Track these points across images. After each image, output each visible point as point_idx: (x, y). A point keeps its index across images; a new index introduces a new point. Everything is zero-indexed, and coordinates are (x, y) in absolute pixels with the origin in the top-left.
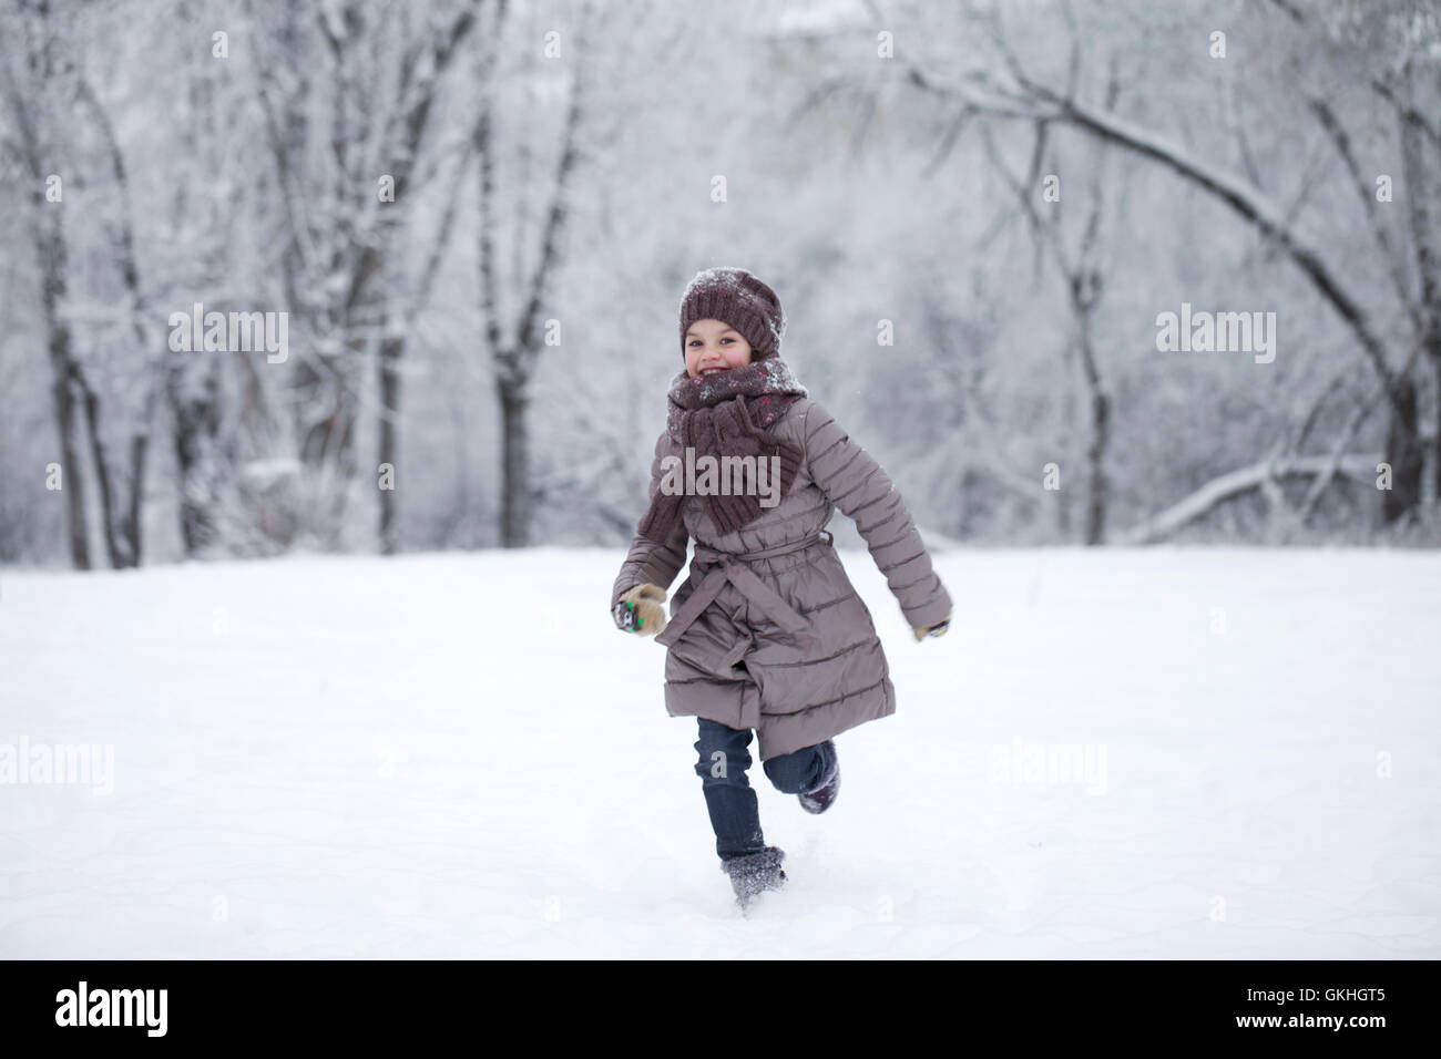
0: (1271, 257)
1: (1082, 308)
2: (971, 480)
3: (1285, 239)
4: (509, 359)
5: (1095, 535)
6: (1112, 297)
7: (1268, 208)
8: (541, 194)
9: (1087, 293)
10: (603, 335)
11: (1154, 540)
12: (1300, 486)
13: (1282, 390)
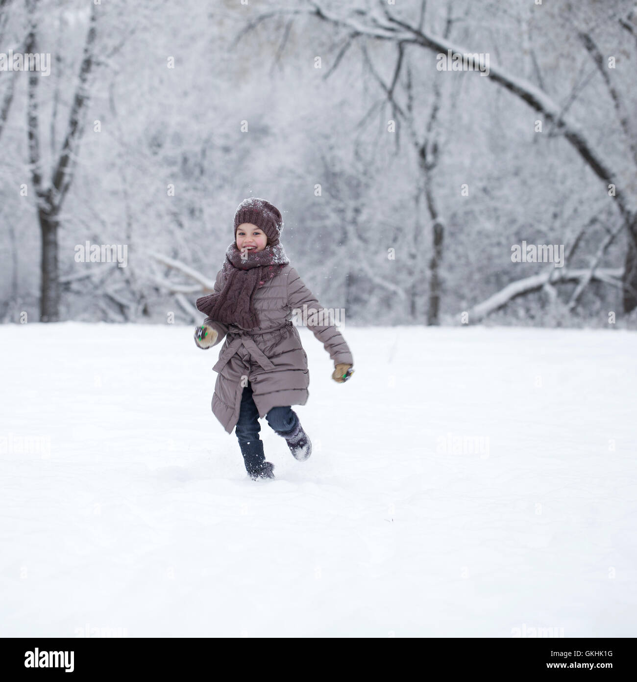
0: (551, 135)
1: (427, 168)
2: (351, 280)
3: (561, 124)
4: (47, 196)
5: (433, 318)
6: (446, 160)
7: (550, 104)
8: (70, 87)
9: (430, 158)
10: (109, 181)
11: (472, 322)
12: (570, 287)
13: (557, 224)
